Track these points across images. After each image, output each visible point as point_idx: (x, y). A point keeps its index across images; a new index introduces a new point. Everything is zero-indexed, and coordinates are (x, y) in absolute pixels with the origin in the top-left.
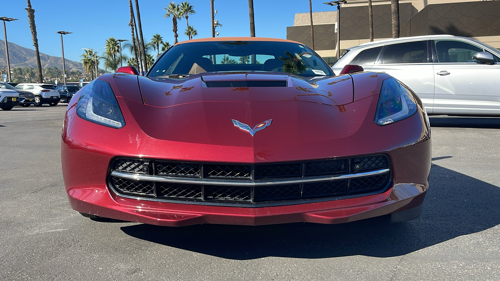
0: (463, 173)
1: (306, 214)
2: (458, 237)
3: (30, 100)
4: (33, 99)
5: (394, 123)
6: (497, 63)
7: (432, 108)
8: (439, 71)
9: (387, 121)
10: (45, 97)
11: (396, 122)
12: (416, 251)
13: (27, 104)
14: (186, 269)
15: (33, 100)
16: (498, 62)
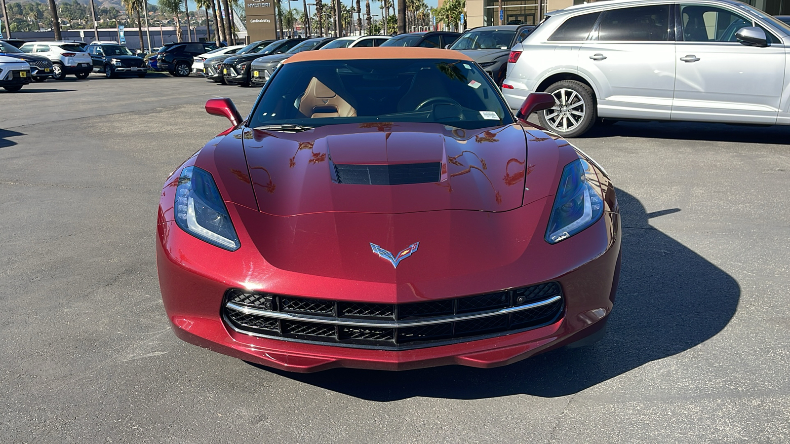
0: (685, 244)
1: (459, 357)
3: (46, 71)
4: (51, 68)
5: (570, 237)
6: (772, 44)
7: (669, 112)
8: (683, 56)
9: (562, 235)
10: (69, 65)
11: (573, 234)
12: (591, 388)
13: (42, 77)
14: (318, 416)
15: (50, 70)
16: (774, 43)
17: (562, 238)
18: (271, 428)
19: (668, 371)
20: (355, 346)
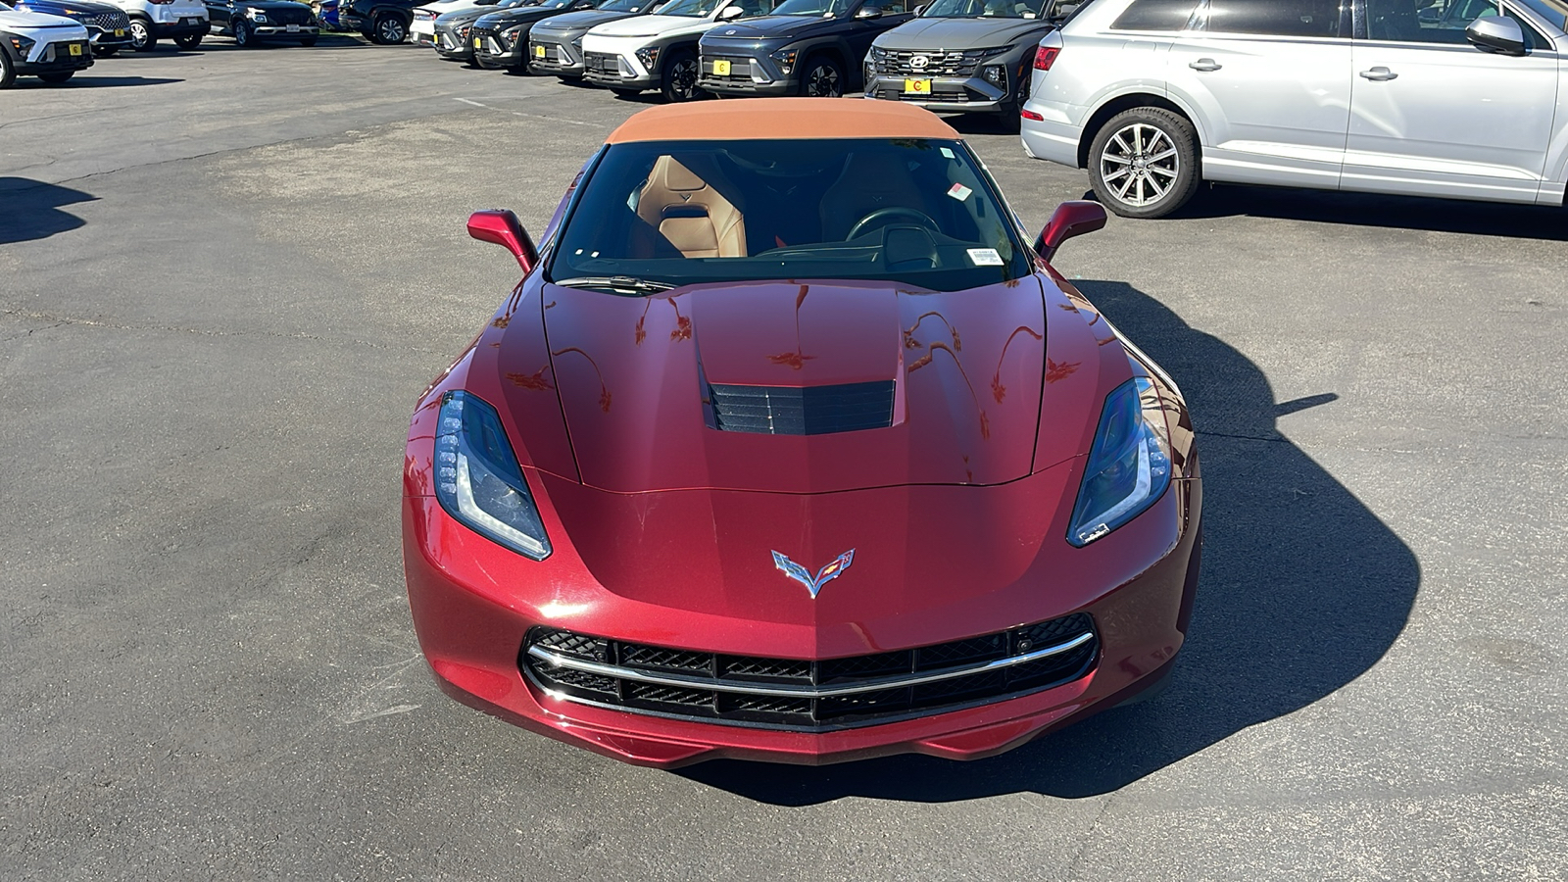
1: (922, 742)
2: (1240, 733)
3: (117, 34)
4: (126, 29)
5: (1110, 533)
6: (1533, 51)
7: (1338, 174)
8: (1366, 69)
9: (1095, 531)
10: (163, 21)
11: (1116, 526)
14: (685, 834)
15: (125, 33)
16: (1537, 48)
17: (1096, 536)
18: (606, 857)
19: (1275, 748)
20: (746, 724)
